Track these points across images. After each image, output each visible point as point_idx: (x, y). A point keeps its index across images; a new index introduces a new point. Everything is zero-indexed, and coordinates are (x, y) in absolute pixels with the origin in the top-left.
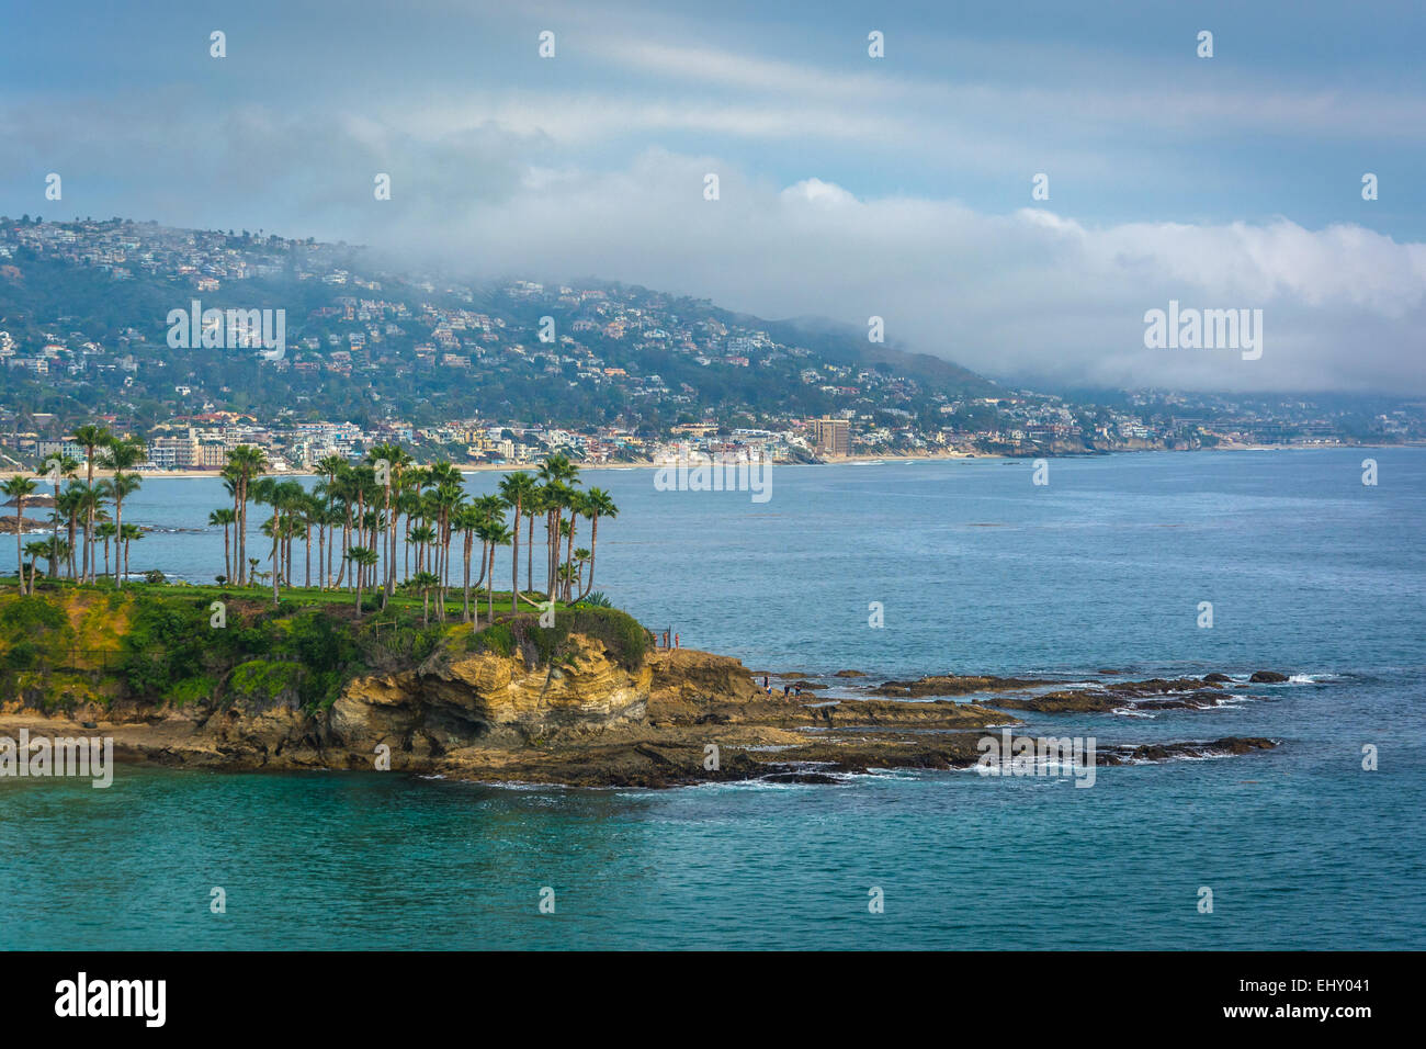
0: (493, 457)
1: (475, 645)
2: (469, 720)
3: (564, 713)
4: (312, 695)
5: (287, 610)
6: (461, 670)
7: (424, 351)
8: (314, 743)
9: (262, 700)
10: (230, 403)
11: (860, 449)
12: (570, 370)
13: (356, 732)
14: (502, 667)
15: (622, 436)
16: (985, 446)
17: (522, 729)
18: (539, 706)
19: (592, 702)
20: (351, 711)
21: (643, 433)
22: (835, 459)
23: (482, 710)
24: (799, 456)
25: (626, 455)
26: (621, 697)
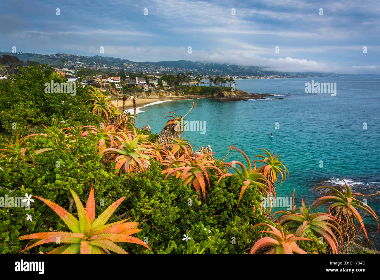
0: (248, 78)
1: (223, 91)
2: (223, 96)
3: (230, 96)
4: (213, 94)
5: (211, 88)
6: (222, 92)
7: (244, 70)
8: (212, 97)
9: (209, 94)
10: (229, 74)
11: (277, 78)
12: (255, 72)
13: (215, 97)
14: (225, 92)
15: (258, 77)
16: (288, 77)
17: (227, 97)
18: (228, 95)
19: (232, 95)
20: (215, 95)
21: (260, 76)
22: (275, 78)
23: (224, 95)
24: (272, 78)
25: (258, 78)
26: (234, 94)
